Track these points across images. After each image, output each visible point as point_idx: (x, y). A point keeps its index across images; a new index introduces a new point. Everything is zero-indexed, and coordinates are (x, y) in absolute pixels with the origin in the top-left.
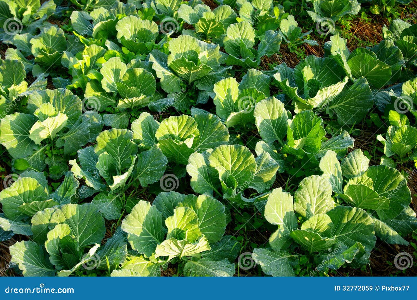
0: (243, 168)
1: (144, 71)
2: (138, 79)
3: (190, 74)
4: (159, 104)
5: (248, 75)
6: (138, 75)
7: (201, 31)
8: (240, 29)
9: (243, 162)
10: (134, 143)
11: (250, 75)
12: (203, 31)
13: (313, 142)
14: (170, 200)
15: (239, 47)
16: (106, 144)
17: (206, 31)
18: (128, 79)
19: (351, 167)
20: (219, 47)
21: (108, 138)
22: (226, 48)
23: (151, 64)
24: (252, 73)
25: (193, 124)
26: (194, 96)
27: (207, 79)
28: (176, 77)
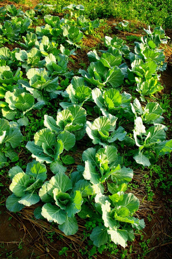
0: (105, 125)
1: (25, 93)
2: (24, 98)
3: (41, 86)
4: (38, 106)
5: (74, 80)
6: (23, 96)
7: (29, 63)
8: (50, 58)
9: (105, 122)
10: (53, 133)
11: (75, 80)
12: (30, 63)
13: (116, 100)
14: (88, 153)
15: (52, 66)
16: (39, 139)
17: (32, 62)
18: (18, 100)
19: (137, 106)
20: (45, 69)
21: (38, 136)
22: (48, 68)
23: (25, 88)
24: (75, 79)
25: (69, 112)
26: (47, 95)
27: (49, 86)
28: (36, 90)
